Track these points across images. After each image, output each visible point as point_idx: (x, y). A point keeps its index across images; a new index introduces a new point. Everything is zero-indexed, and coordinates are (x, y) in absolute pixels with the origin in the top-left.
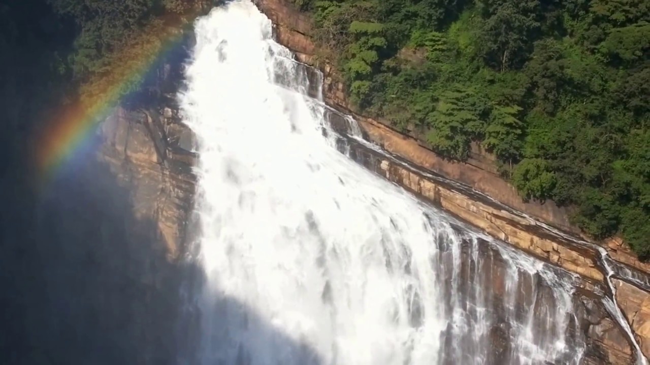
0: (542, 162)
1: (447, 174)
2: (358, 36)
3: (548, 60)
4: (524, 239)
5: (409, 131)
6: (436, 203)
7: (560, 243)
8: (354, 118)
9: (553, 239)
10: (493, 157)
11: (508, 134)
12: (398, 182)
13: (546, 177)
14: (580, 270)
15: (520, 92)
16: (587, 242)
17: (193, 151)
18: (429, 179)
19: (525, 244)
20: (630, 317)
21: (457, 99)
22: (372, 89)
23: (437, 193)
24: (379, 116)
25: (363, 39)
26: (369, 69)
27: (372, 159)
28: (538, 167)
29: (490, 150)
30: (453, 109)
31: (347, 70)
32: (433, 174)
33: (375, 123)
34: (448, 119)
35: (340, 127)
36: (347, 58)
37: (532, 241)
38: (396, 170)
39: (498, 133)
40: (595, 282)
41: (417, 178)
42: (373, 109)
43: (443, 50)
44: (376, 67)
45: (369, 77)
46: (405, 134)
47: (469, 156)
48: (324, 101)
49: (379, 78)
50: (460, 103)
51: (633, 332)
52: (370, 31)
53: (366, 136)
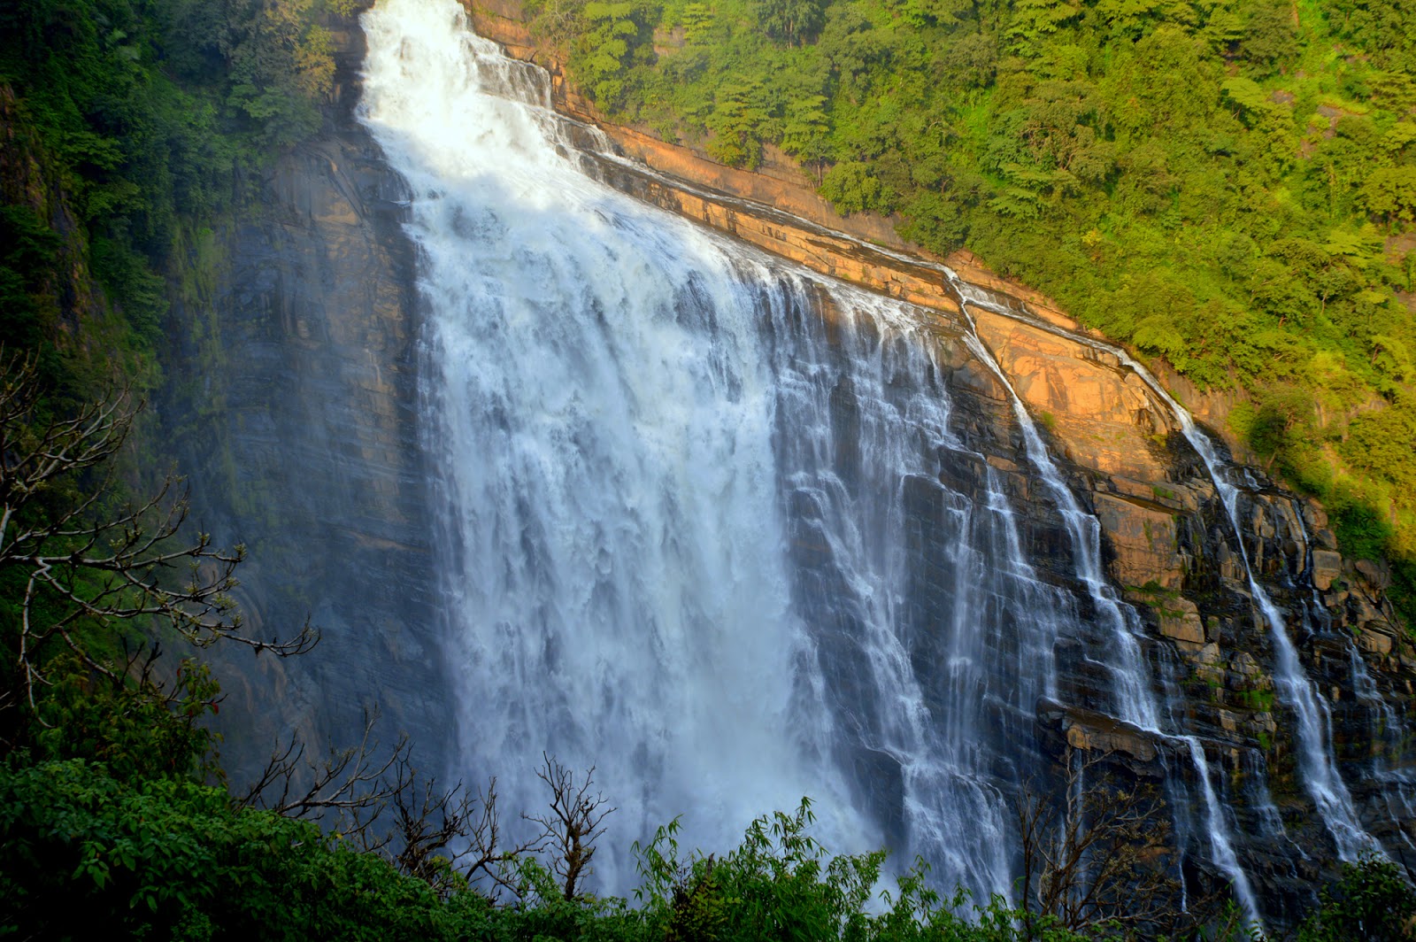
0: (863, 167)
1: (737, 191)
2: (598, 22)
3: (850, 33)
4: (854, 269)
5: (679, 140)
6: (732, 233)
7: (898, 269)
8: (599, 127)
9: (891, 264)
10: (794, 164)
11: (812, 133)
12: (675, 209)
13: (869, 184)
14: (929, 302)
15: (820, 78)
16: (928, 261)
17: (403, 201)
18: (716, 202)
19: (856, 276)
20: (998, 354)
21: (742, 94)
22: (625, 90)
23: (732, 220)
24: (636, 122)
25: (605, 26)
26: (618, 65)
27: (636, 183)
28: (857, 173)
29: (792, 153)
30: (739, 109)
31: (587, 68)
32: (717, 192)
33: (630, 132)
34: (733, 121)
35: (584, 143)
36: (583, 52)
37: (864, 271)
38: (670, 194)
39: (799, 134)
40: (950, 315)
41: (700, 202)
42: (628, 115)
43: (708, 29)
44: (628, 60)
45: (619, 74)
46: (675, 143)
47: (761, 165)
48: (554, 108)
49: (633, 74)
50: (745, 100)
51: (1003, 372)
52: (614, 15)
53: (619, 152)
